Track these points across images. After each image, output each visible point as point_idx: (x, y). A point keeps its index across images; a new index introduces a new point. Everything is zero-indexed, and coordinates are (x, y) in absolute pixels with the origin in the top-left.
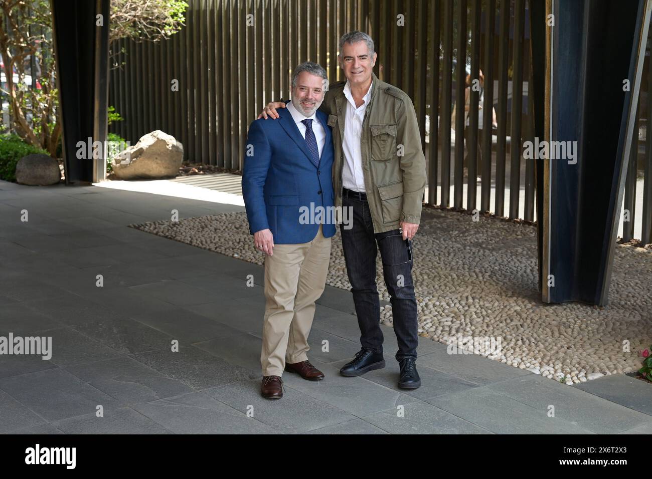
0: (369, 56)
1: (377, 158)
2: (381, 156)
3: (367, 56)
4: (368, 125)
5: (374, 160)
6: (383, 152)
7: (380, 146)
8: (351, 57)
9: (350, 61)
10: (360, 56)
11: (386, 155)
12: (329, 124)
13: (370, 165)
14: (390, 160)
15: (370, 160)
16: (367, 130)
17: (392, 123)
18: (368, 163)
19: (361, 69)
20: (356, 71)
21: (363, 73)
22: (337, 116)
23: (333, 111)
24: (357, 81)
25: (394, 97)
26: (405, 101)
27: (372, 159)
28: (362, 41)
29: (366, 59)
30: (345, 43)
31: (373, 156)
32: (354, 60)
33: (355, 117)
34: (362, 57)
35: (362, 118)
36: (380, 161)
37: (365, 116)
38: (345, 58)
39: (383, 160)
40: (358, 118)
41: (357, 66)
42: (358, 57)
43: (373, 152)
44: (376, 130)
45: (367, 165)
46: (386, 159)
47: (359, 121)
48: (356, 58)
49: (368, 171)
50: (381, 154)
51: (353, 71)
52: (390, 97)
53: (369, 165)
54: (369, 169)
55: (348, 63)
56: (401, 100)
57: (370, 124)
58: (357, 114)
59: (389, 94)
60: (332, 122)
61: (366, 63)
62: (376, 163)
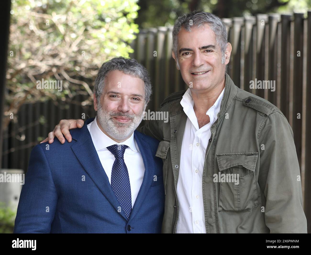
0: (217, 47)
1: (228, 206)
2: (234, 204)
3: (214, 47)
4: (214, 154)
5: (223, 210)
6: (236, 197)
7: (231, 188)
8: (189, 50)
9: (189, 56)
10: (203, 48)
11: (242, 202)
12: (159, 154)
13: (217, 218)
14: (248, 210)
15: (216, 209)
16: (213, 162)
17: (252, 151)
18: (213, 214)
19: (206, 67)
20: (197, 70)
21: (209, 73)
22: (169, 141)
23: (165, 135)
24: (201, 86)
25: (256, 111)
26: (273, 117)
27: (220, 209)
28: (206, 25)
29: (212, 51)
30: (180, 29)
31: (221, 204)
32: (194, 54)
33: (195, 142)
34: (206, 49)
35: (205, 144)
36: (233, 212)
37: (210, 141)
38: (180, 51)
39: (237, 209)
40: (200, 143)
41: (198, 62)
42: (199, 48)
43: (221, 198)
44: (225, 161)
45: (211, 217)
46: (242, 208)
47: (202, 147)
48: (197, 51)
49: (212, 226)
50: (233, 200)
51: (194, 71)
52: (250, 111)
53: (214, 217)
54: (214, 225)
55: (186, 59)
56: (266, 115)
57: (217, 153)
58: (198, 138)
59: (249, 107)
60: (162, 152)
61: (213, 57)
62: (226, 214)
